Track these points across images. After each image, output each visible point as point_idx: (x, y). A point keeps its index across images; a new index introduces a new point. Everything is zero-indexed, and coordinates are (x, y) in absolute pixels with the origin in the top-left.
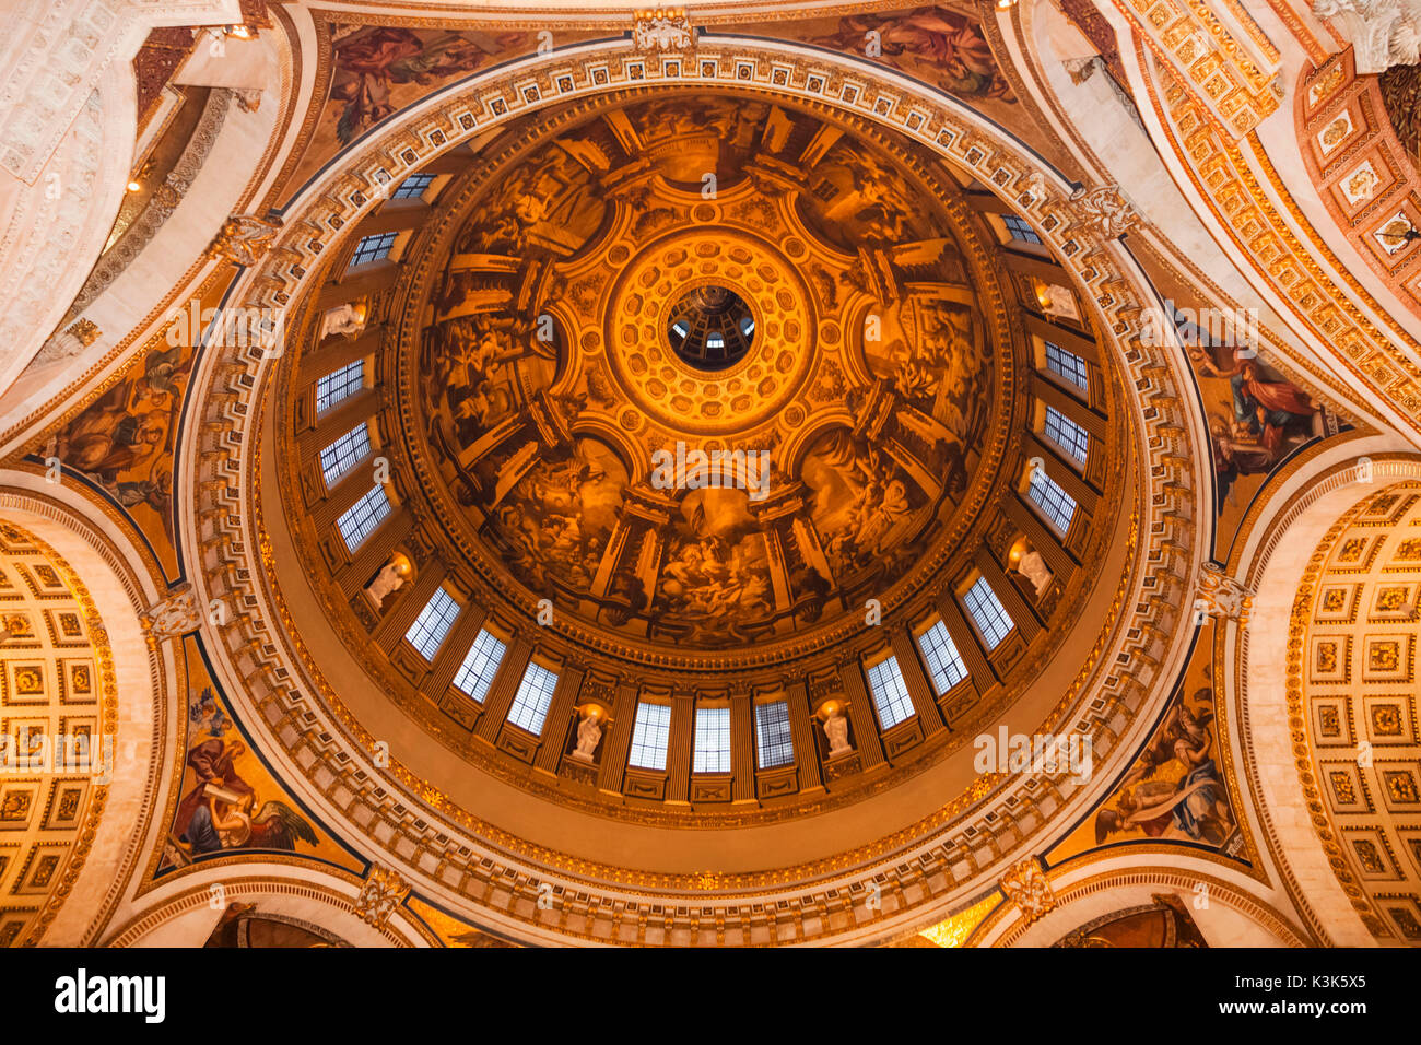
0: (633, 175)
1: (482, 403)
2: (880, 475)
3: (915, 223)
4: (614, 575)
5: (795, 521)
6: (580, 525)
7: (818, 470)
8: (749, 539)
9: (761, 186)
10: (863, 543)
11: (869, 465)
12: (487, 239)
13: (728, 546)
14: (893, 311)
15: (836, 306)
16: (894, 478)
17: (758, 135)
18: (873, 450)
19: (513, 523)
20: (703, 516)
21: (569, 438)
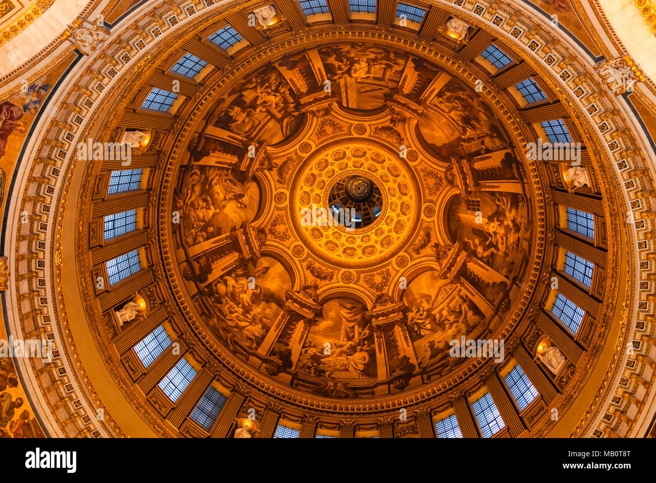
0: (409, 108)
1: (241, 117)
2: (361, 343)
3: (499, 260)
4: (205, 254)
5: (302, 321)
6: (213, 215)
7: (333, 310)
8: (274, 306)
9: (449, 173)
10: (323, 364)
11: (360, 333)
12: (332, 60)
13: (261, 299)
14: (442, 282)
15: (418, 253)
16: (367, 351)
17: (478, 153)
18: (368, 329)
19: (193, 180)
20: (264, 273)
21: (250, 175)
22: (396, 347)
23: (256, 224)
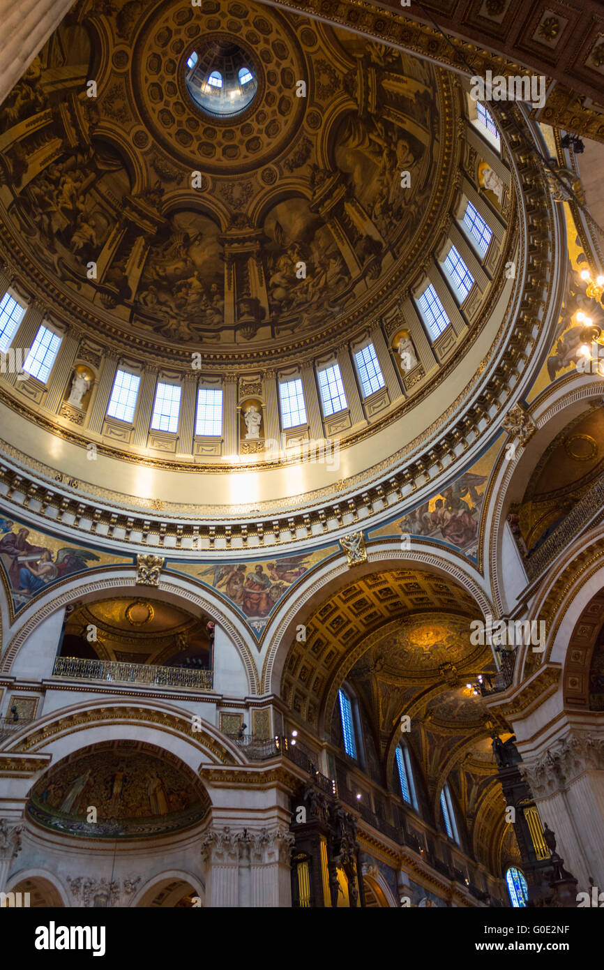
1: (88, 230)
2: (389, 140)
4: (237, 304)
5: (345, 204)
6: (200, 280)
7: (346, 158)
8: (319, 233)
10: (394, 202)
11: (379, 136)
13: (306, 245)
16: (399, 139)
18: (377, 122)
19: (152, 302)
20: (282, 231)
21: (163, 221)
22: (404, 99)
23: (225, 223)
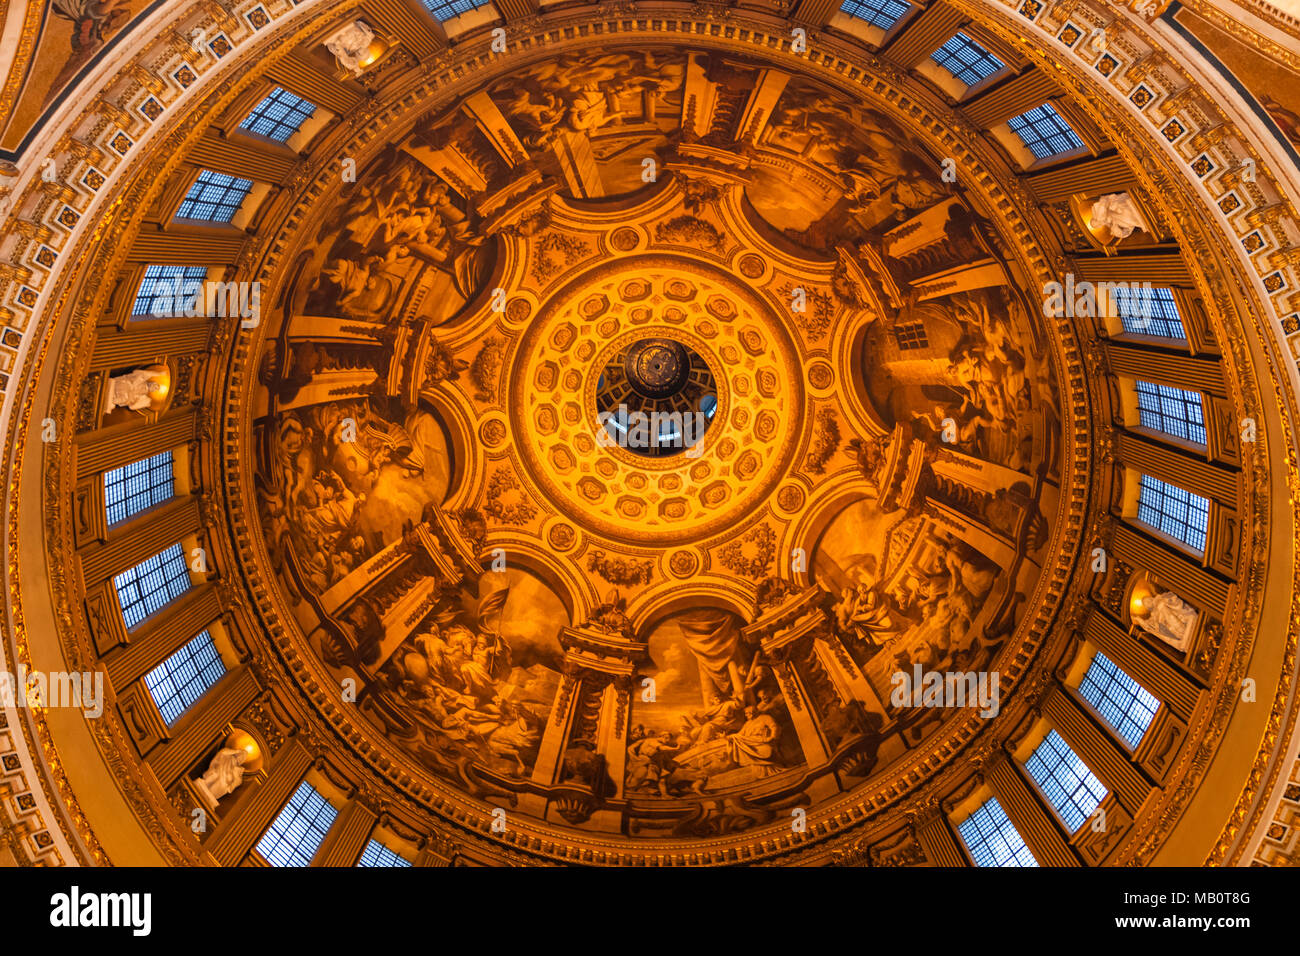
0: (718, 165)
1: (360, 280)
2: (751, 698)
3: (997, 440)
4: (359, 599)
5: (611, 686)
6: (356, 510)
7: (673, 644)
8: (541, 670)
9: (840, 282)
10: (683, 767)
11: (743, 679)
12: (523, 105)
13: (510, 661)
14: (888, 519)
15: (821, 471)
16: (768, 712)
17: (891, 222)
18: (758, 664)
19: (289, 446)
20: (501, 605)
21: (413, 399)
22: (828, 686)
23: (455, 503)
